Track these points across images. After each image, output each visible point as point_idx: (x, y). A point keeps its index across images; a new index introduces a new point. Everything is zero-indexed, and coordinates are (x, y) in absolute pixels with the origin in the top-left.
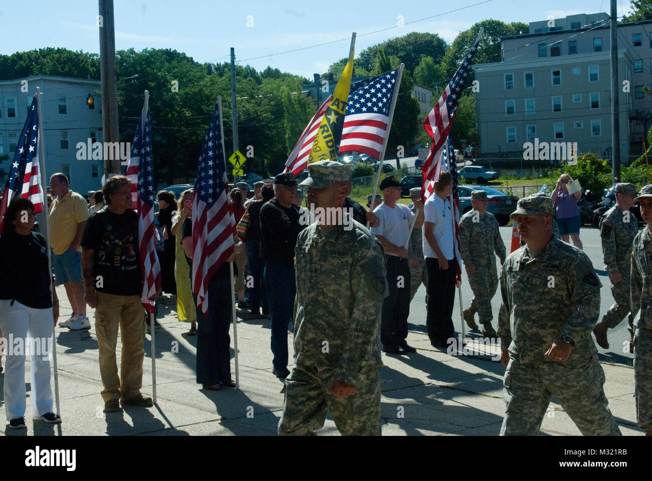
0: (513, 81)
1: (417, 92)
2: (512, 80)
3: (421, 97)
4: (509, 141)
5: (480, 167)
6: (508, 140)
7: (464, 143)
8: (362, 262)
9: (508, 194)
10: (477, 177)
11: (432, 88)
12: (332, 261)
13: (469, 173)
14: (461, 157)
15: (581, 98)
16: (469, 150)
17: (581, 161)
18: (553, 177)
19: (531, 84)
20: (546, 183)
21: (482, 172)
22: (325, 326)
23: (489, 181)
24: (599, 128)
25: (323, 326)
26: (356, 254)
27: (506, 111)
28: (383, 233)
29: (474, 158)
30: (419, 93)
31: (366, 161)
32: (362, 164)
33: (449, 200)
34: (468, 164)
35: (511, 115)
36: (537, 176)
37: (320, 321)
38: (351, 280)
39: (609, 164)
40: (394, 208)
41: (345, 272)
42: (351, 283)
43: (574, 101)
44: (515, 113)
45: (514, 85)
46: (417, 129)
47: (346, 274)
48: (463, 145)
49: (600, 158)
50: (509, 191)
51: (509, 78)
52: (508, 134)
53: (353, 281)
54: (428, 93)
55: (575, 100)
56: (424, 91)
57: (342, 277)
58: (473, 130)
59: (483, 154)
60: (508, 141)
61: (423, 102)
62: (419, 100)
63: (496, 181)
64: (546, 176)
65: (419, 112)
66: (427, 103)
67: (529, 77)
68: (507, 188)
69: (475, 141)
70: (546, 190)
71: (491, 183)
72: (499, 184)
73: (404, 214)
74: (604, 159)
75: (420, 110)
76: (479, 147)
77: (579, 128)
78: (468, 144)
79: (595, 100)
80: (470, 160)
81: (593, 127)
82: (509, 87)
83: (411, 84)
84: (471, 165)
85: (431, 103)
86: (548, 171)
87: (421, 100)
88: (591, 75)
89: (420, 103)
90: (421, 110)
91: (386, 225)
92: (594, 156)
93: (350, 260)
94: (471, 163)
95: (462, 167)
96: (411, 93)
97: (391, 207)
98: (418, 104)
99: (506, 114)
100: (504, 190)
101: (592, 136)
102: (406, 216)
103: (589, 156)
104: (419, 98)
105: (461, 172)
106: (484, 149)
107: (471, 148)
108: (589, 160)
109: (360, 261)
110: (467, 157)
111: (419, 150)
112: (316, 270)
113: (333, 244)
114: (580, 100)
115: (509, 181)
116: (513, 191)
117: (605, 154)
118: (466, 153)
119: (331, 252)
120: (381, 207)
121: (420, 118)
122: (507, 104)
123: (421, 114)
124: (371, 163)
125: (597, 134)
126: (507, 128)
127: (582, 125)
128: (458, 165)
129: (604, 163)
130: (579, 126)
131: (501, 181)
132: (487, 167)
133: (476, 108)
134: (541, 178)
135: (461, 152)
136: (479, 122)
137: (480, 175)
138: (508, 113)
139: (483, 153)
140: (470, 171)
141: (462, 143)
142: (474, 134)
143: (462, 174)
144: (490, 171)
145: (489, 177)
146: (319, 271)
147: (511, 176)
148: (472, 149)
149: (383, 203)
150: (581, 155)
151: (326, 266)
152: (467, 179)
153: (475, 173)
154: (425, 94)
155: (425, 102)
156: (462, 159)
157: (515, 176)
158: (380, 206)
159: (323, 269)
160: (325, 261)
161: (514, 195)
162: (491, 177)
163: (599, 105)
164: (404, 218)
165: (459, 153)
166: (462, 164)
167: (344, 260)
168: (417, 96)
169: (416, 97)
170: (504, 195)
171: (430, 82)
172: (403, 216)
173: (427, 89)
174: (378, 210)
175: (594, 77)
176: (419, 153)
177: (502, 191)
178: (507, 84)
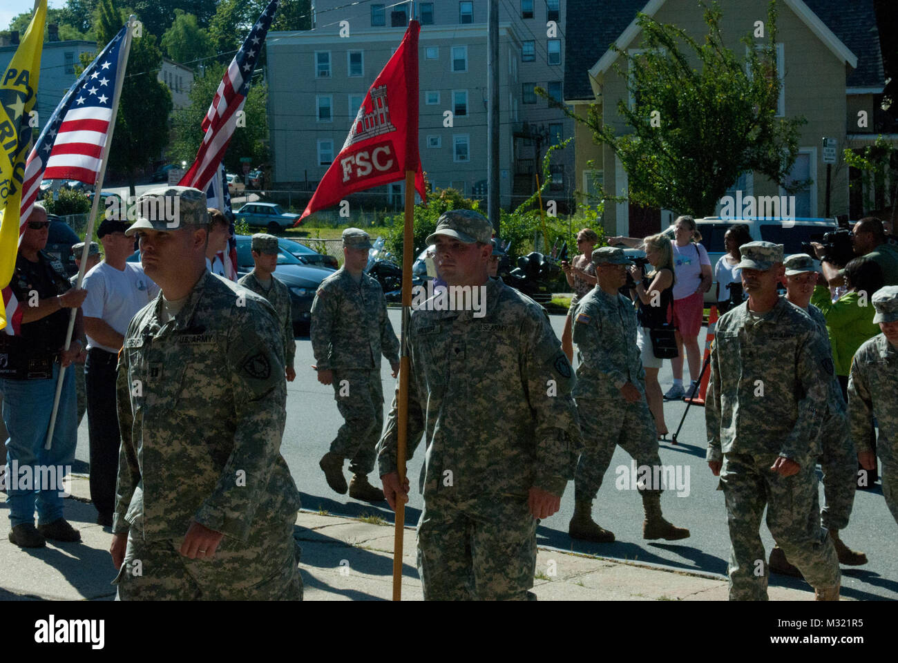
0: (330, 63)
1: (167, 74)
2: (327, 61)
3: (174, 82)
4: (322, 164)
5: (272, 205)
6: (319, 161)
7: (246, 165)
8: (810, 344)
9: (319, 252)
10: (267, 221)
11: (192, 67)
12: (773, 343)
13: (255, 215)
14: (241, 187)
15: (439, 98)
16: (255, 175)
17: (438, 200)
18: (394, 227)
19: (359, 71)
20: (382, 235)
21: (275, 214)
22: (764, 412)
23: (287, 230)
24: (466, 149)
25: (761, 412)
26: (801, 336)
27: (318, 113)
28: (103, 315)
29: (263, 190)
30: (171, 74)
31: (76, 188)
32: (69, 194)
33: (222, 260)
34: (253, 199)
35: (324, 121)
36: (366, 224)
37: (756, 407)
38: (796, 364)
39: (483, 207)
40: (123, 270)
41: (790, 354)
42: (796, 367)
43: (427, 103)
44: (332, 118)
45: (330, 70)
46: (168, 136)
47: (790, 357)
48: (246, 168)
49: (467, 197)
50: (321, 247)
51: (323, 58)
52: (320, 151)
53: (799, 365)
54: (187, 77)
55: (430, 101)
56: (180, 72)
57: (786, 361)
58: (262, 141)
59: (278, 184)
60: (319, 164)
61: (177, 90)
62: (171, 88)
63: (299, 229)
64: (382, 224)
65: (170, 107)
66: (184, 94)
67: (356, 58)
68: (318, 242)
69: (265, 160)
70: (381, 247)
71: (290, 232)
72: (305, 234)
73: (141, 282)
74: (473, 198)
75: (172, 105)
76: (272, 171)
77: (434, 147)
78: (253, 166)
79: (460, 102)
80: (256, 193)
81: (457, 146)
82: (323, 74)
83: (158, 59)
84: (257, 201)
85: (190, 92)
86: (385, 216)
87: (174, 86)
88: (455, 61)
89: (173, 93)
90: (175, 105)
91: (108, 301)
92: (457, 193)
93: (795, 342)
94: (258, 198)
95: (243, 204)
96: (157, 74)
97: (119, 269)
98: (169, 95)
99: (318, 118)
100: (312, 245)
101: (455, 161)
102: (145, 285)
103: (450, 193)
104: (171, 84)
105: (241, 212)
106: (280, 176)
107: (259, 172)
108: (450, 199)
109: (808, 342)
110: (251, 188)
111: (170, 172)
112: (751, 354)
113: (773, 326)
114: (436, 100)
115: (320, 230)
116: (327, 247)
117: (474, 191)
118: (250, 182)
119: (771, 335)
120: (101, 268)
121: (173, 119)
122: (318, 102)
123: (175, 112)
124: (85, 192)
125: (462, 158)
126: (319, 143)
127: (439, 142)
128: (234, 200)
129: (475, 205)
130: (435, 143)
131: (307, 230)
132: (284, 205)
133: (268, 105)
134: (373, 226)
135: (240, 179)
136: (272, 130)
137: (273, 218)
138: (321, 117)
139: (277, 181)
140: (255, 212)
141: (242, 163)
142: (265, 150)
143: (242, 217)
144: (289, 212)
145: (286, 222)
146: (755, 355)
147: (323, 222)
148: (260, 175)
149: (102, 262)
150: (436, 191)
151: (765, 349)
152: (250, 225)
153: (265, 215)
154: (181, 78)
155: (182, 91)
156: (243, 190)
157: (330, 222)
158: (98, 266)
159: (760, 352)
160: (763, 343)
161: (329, 253)
162: (291, 222)
163: (467, 112)
164: (142, 288)
165: (237, 181)
166: (243, 199)
167: (788, 341)
168: (168, 79)
169: (166, 82)
170: (313, 253)
171: (190, 57)
172: (139, 285)
173: (185, 69)
174: (94, 274)
175: (459, 64)
176: (170, 177)
177: (309, 246)
178: (319, 67)
